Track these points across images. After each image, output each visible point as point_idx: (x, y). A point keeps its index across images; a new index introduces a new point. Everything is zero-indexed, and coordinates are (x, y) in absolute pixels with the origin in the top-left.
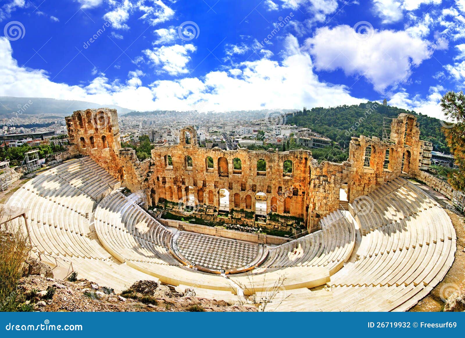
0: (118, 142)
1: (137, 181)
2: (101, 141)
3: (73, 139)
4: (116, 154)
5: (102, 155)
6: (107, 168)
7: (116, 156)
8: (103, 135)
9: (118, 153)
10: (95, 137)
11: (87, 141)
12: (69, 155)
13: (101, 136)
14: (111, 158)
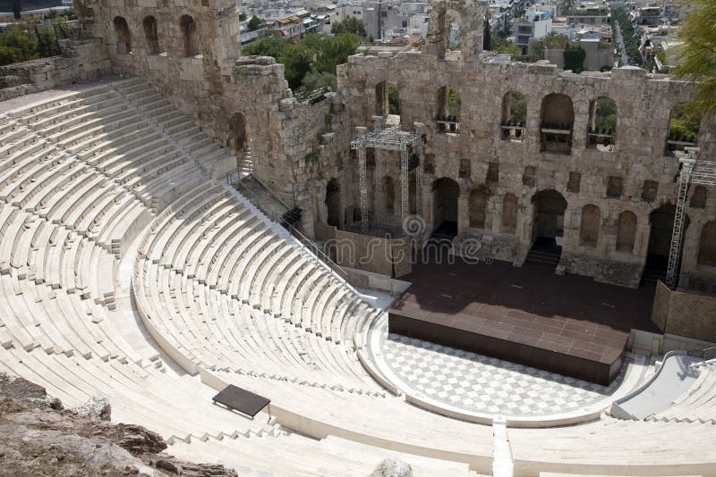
0: (233, 38)
1: (285, 158)
2: (179, 34)
3: (93, 22)
4: (223, 73)
5: (183, 76)
6: (196, 116)
7: (222, 80)
8: (185, 12)
9: (229, 72)
10: (158, 18)
11: (136, 29)
12: (77, 69)
13: (177, 17)
14: (207, 85)
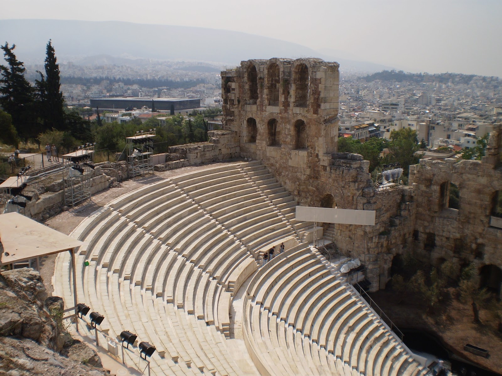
0: (332, 138)
1: (362, 233)
2: (293, 132)
3: (232, 120)
4: (322, 163)
5: (290, 163)
6: (296, 193)
7: (320, 169)
8: (300, 117)
9: (326, 164)
10: (279, 120)
11: (262, 128)
12: (217, 152)
13: (293, 121)
14: (308, 172)
